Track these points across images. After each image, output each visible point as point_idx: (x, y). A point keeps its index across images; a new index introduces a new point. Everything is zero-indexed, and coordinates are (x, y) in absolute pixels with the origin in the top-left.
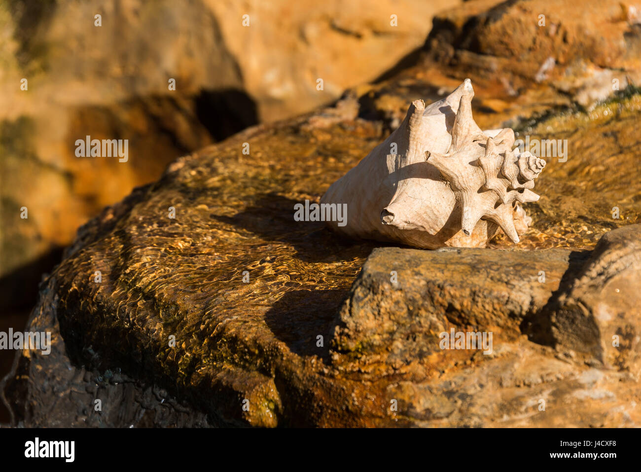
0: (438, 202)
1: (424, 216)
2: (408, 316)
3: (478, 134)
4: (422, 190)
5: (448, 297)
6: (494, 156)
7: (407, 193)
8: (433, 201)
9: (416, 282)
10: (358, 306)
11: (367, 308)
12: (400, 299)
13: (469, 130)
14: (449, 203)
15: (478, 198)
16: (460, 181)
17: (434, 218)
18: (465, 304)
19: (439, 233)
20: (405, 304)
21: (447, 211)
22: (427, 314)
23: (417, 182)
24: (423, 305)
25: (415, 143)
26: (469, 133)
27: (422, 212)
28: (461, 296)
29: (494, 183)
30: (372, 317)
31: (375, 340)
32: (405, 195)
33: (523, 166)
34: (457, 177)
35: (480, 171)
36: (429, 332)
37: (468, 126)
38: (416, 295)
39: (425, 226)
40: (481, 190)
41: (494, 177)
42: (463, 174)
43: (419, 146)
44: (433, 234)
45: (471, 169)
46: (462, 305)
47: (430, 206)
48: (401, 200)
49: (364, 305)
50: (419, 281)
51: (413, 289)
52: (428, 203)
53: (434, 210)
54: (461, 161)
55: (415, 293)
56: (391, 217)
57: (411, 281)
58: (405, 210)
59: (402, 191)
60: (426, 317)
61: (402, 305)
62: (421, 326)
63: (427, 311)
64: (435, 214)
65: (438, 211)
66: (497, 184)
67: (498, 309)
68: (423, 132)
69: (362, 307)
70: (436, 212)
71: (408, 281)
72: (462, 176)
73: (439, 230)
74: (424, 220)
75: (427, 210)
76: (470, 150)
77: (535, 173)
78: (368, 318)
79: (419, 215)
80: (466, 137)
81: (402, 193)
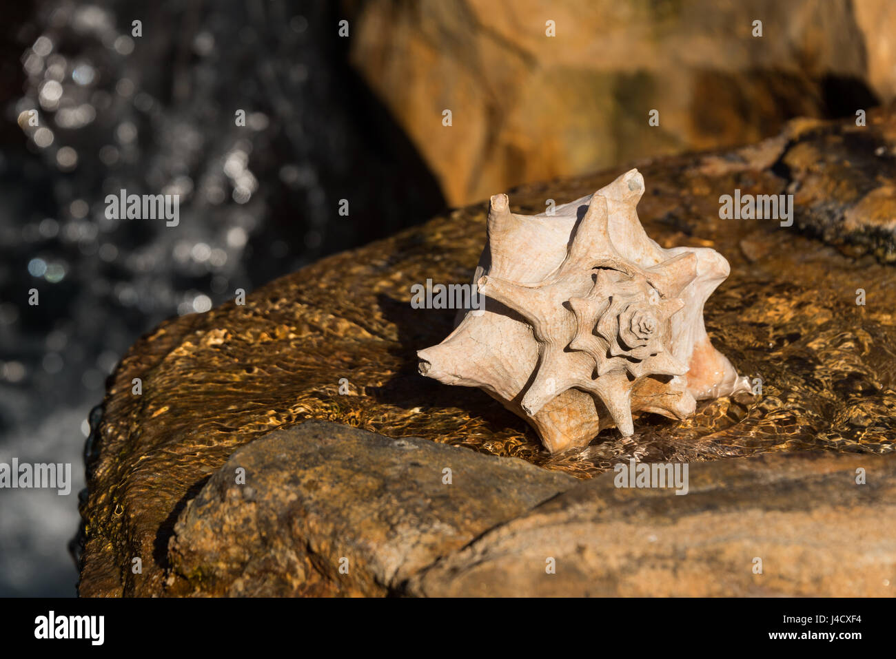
0: (512, 354)
1: (490, 371)
2: (262, 543)
3: (607, 258)
4: (492, 332)
5: (306, 530)
6: (599, 298)
7: (469, 332)
8: (505, 350)
9: (282, 494)
10: (195, 514)
11: (206, 519)
12: (252, 516)
13: (588, 250)
14: (530, 358)
15: (563, 359)
16: (543, 330)
17: (505, 376)
18: (323, 547)
19: (515, 398)
20: (257, 524)
21: (526, 370)
22: (284, 548)
23: (488, 317)
24: (278, 533)
25: (499, 257)
26: (586, 254)
27: (485, 364)
28: (320, 534)
29: (585, 341)
30: (210, 534)
31: (218, 569)
32: (466, 334)
33: (624, 325)
34: (539, 322)
35: (573, 319)
36: (285, 575)
37: (588, 244)
38: (271, 516)
39: (493, 385)
40: (568, 349)
41: (588, 331)
42: (547, 319)
43: (506, 262)
44: (507, 398)
45: (563, 311)
46: (319, 548)
47: (499, 357)
48: (457, 341)
49: (204, 514)
50: (288, 494)
51: (272, 505)
52: (496, 353)
53: (504, 364)
54: (551, 297)
55: (271, 512)
56: (427, 366)
57: (276, 491)
58: (457, 358)
59: (465, 327)
60: (283, 552)
61: (252, 525)
62: (277, 564)
63: (284, 543)
64: (506, 371)
65: (511, 367)
66: (590, 343)
67: (361, 565)
68: (517, 241)
69: (200, 517)
70: (508, 369)
71: (271, 490)
72: (546, 321)
73: (515, 395)
74: (490, 376)
75: (494, 363)
76: (574, 282)
77: (639, 339)
78: (205, 535)
79: (478, 367)
80: (580, 260)
81: (464, 330)
